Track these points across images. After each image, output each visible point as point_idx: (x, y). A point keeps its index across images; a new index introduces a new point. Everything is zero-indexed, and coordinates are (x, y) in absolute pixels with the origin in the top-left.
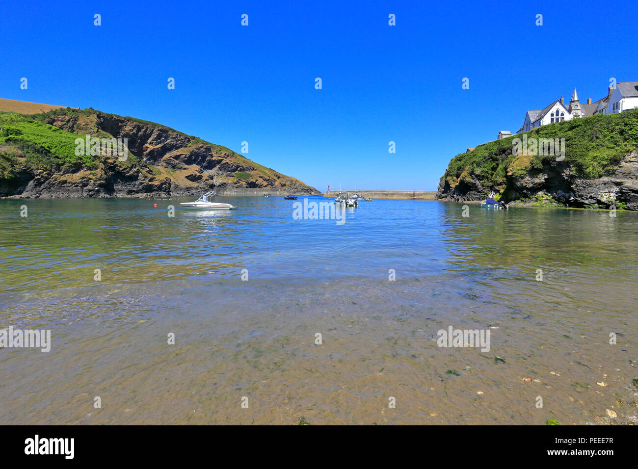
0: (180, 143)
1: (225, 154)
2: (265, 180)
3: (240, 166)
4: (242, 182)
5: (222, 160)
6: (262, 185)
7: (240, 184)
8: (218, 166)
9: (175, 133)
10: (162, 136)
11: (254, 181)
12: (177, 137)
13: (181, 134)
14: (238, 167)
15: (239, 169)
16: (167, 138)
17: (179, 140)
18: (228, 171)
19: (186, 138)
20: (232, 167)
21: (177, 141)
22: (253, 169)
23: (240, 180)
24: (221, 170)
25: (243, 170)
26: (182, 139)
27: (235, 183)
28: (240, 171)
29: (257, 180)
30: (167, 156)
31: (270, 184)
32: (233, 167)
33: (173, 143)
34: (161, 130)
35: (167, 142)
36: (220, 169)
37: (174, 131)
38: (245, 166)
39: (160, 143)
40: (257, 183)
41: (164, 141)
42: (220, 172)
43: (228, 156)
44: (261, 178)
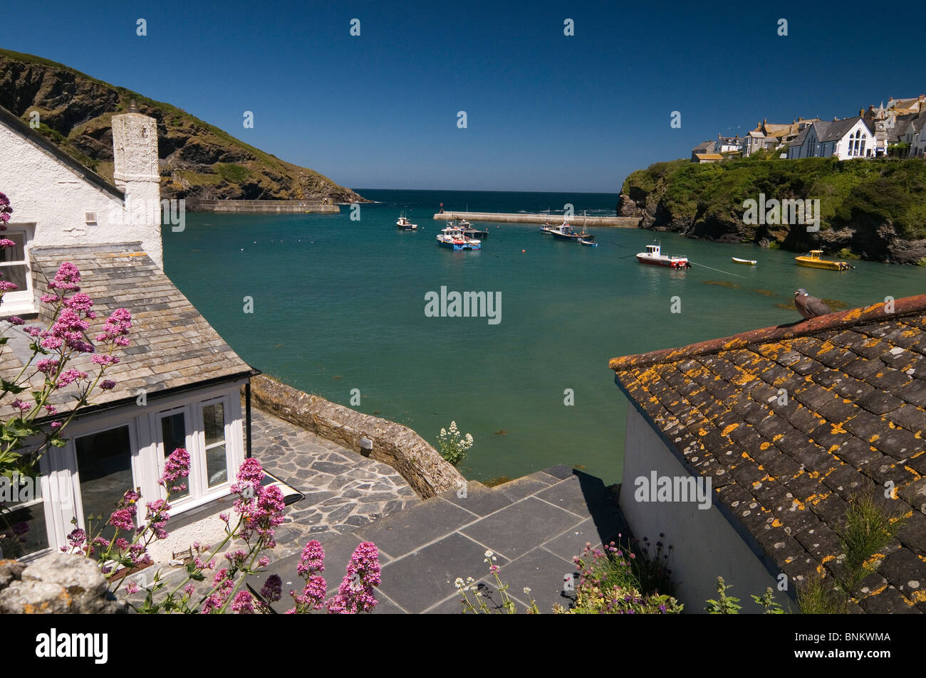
0: (101, 103)
1: (192, 127)
2: (274, 179)
3: (224, 152)
4: (232, 185)
5: (187, 138)
6: (270, 190)
7: (228, 188)
8: (179, 151)
9: (89, 81)
10: (63, 89)
11: (255, 181)
12: (92, 89)
13: (99, 85)
14: (220, 152)
15: (220, 157)
16: (72, 91)
17: (98, 97)
18: (201, 162)
19: (110, 92)
20: (208, 153)
21: (94, 97)
22: (249, 159)
23: (227, 180)
24: (185, 159)
25: (230, 159)
26: (102, 95)
27: (219, 187)
28: (223, 161)
29: (260, 181)
30: (77, 130)
31: (284, 188)
32: (211, 153)
33: (86, 102)
34: (59, 75)
35: (73, 101)
36: (183, 157)
37: (85, 77)
38: (235, 150)
39: (60, 102)
40: (260, 185)
41: (67, 100)
42: (185, 165)
43: (198, 130)
44: (267, 175)
